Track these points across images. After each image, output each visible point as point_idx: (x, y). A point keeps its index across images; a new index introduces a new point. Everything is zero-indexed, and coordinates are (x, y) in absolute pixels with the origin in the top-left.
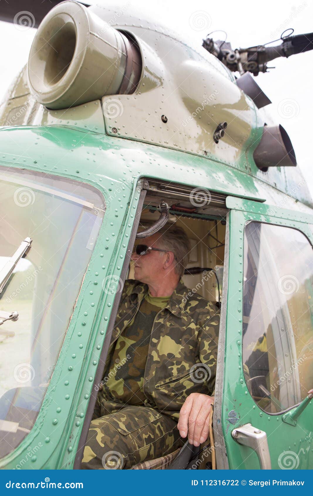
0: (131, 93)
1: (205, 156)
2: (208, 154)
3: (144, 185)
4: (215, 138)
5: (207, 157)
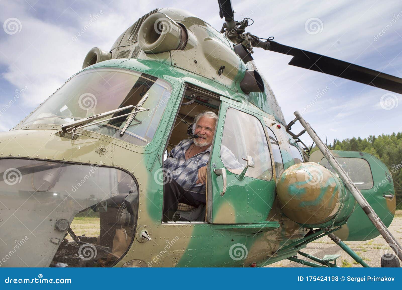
0: (182, 50)
1: (213, 80)
2: (215, 79)
3: (186, 85)
4: (219, 73)
5: (214, 80)
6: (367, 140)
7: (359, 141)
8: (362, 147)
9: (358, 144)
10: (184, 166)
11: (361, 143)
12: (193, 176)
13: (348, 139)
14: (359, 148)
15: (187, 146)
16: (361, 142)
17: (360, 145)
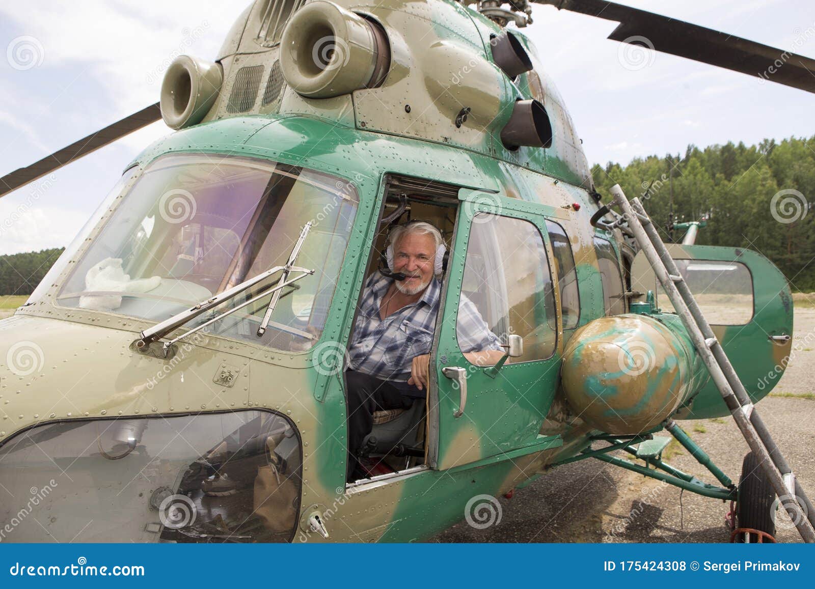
0: (378, 86)
1: (445, 143)
2: (448, 140)
3: (388, 179)
4: (457, 123)
5: (447, 143)
6: (758, 148)
7: (740, 151)
8: (744, 164)
9: (737, 157)
10: (379, 333)
11: (743, 154)
12: (398, 355)
13: (716, 146)
14: (738, 165)
15: (383, 288)
16: (744, 152)
17: (741, 159)
